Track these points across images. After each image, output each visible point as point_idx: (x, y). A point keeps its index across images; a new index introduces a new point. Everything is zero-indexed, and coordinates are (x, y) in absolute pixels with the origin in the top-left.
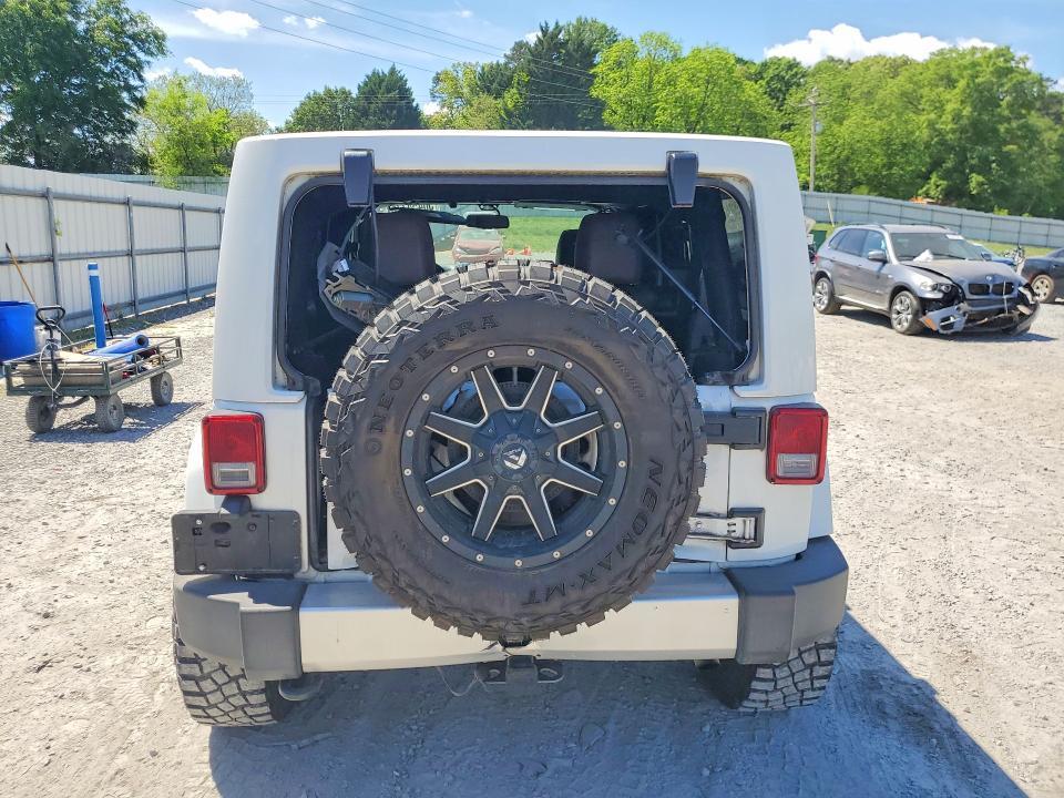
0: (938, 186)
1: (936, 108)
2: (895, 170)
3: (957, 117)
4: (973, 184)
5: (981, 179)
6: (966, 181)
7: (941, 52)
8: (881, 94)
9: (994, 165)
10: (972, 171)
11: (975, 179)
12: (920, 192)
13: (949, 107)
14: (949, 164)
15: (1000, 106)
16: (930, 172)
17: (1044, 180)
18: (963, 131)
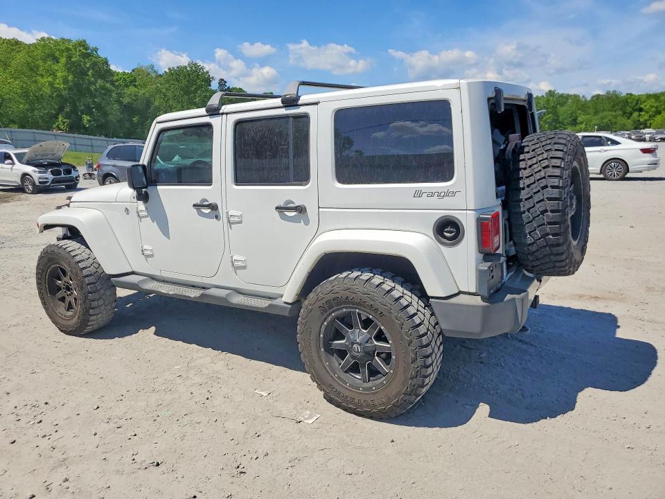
0: (64, 123)
1: (51, 74)
2: (36, 113)
3: (65, 81)
4: (85, 121)
5: (89, 118)
6: (81, 119)
7: (43, 39)
8: (14, 63)
9: (94, 110)
10: (82, 113)
11: (86, 118)
12: (54, 126)
13: (59, 74)
14: (67, 110)
15: (88, 75)
16: (58, 114)
17: (115, 119)
18: (70, 89)
